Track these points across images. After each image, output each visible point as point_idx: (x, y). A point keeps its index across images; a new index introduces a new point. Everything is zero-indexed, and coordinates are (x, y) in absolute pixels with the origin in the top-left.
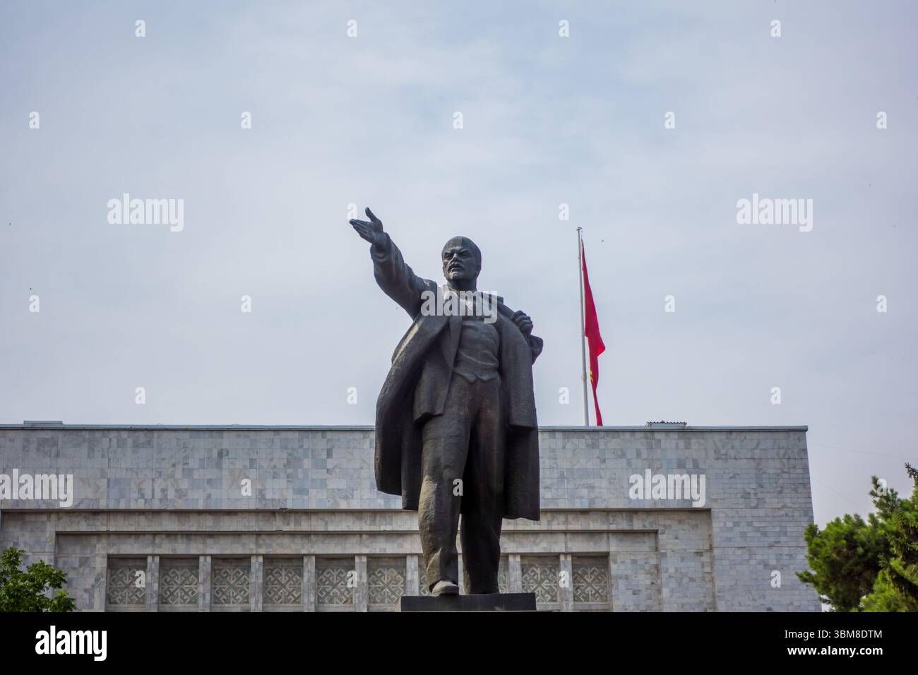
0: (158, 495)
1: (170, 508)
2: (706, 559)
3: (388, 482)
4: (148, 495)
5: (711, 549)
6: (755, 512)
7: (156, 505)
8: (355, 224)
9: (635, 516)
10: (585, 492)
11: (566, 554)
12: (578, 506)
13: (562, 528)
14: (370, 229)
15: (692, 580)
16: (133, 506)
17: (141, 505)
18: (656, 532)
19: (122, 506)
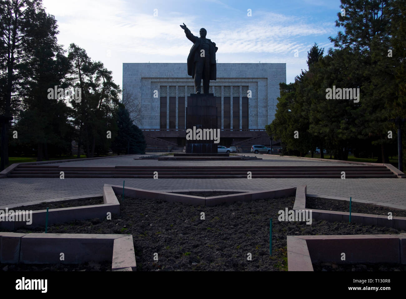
0: (168, 75)
1: (171, 77)
2: (266, 87)
3: (190, 73)
4: (167, 75)
5: (267, 85)
6: (275, 79)
7: (168, 77)
8: (181, 26)
9: (254, 79)
10: (244, 75)
11: (241, 86)
12: (243, 77)
13: (240, 81)
14: (184, 27)
15: (263, 91)
16: (164, 77)
17: (166, 77)
18: (257, 82)
19: (162, 77)
